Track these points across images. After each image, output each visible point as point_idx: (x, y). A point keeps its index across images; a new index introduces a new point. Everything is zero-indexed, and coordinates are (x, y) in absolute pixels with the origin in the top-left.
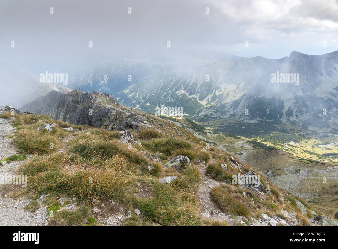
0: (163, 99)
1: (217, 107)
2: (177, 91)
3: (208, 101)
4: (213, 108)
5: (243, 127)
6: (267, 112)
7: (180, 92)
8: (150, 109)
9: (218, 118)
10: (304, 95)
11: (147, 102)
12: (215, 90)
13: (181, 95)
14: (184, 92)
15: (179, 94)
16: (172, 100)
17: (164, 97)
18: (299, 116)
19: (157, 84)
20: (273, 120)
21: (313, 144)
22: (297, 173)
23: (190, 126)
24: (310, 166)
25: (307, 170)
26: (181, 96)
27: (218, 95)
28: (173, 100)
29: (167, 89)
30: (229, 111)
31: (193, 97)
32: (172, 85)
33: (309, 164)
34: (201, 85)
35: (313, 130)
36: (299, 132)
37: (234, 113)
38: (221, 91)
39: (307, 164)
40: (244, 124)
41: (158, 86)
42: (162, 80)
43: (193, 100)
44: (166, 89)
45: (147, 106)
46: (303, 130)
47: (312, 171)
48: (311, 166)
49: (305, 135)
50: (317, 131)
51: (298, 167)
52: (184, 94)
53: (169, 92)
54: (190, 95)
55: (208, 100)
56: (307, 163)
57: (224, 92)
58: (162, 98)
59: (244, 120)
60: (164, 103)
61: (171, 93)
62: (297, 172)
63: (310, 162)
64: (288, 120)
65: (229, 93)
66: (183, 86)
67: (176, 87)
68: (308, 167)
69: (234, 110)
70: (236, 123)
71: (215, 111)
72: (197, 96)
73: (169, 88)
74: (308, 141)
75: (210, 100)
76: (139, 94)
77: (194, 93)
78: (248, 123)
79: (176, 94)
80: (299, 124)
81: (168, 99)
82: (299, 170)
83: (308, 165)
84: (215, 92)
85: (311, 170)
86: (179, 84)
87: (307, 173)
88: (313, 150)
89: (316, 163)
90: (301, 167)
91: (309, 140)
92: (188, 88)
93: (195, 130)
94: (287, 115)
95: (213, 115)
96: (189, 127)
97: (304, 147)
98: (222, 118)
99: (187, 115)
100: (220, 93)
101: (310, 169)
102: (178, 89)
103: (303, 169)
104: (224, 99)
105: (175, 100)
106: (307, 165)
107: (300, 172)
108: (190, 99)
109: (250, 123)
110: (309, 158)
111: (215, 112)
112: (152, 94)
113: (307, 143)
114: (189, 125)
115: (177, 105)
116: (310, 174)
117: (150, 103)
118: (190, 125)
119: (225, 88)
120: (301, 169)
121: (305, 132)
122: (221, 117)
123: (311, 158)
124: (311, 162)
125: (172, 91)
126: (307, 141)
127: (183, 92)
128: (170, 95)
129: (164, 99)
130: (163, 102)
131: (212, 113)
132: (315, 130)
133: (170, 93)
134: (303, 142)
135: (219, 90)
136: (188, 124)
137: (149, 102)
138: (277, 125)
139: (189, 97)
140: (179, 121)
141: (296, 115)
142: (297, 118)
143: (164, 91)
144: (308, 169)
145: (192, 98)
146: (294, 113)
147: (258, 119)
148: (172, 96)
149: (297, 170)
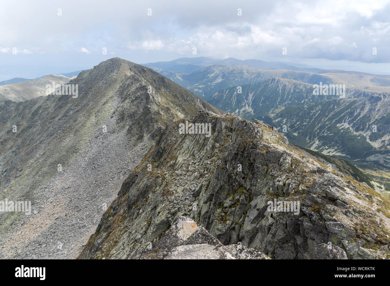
0: (316, 131)
2: (338, 124)
7: (343, 125)
8: (298, 140)
11: (295, 132)
13: (342, 129)
14: (349, 126)
15: (341, 128)
16: (329, 133)
17: (318, 129)
19: (312, 111)
23: (351, 172)
26: (342, 131)
28: (330, 135)
29: (325, 119)
31: (361, 134)
32: (333, 115)
41: (312, 113)
42: (319, 108)
43: (359, 138)
44: (323, 119)
45: (295, 136)
52: (348, 128)
53: (327, 123)
54: (357, 130)
58: (316, 129)
60: (318, 135)
61: (329, 126)
66: (348, 119)
67: (337, 118)
73: (327, 119)
76: (286, 121)
77: (363, 130)
79: (336, 127)
81: (324, 131)
86: (342, 115)
92: (355, 122)
93: (357, 179)
96: (349, 173)
99: (348, 156)
102: (340, 121)
105: (333, 134)
108: (356, 136)
112: (303, 123)
114: (349, 171)
115: (335, 142)
117: (299, 133)
118: (351, 170)
125: (331, 122)
127: (346, 125)
128: (326, 127)
129: (318, 131)
130: (316, 135)
133: (327, 125)
136: (348, 169)
137: (297, 132)
139: (355, 133)
140: (335, 162)
143: (320, 121)
145: (359, 135)
148: (329, 129)
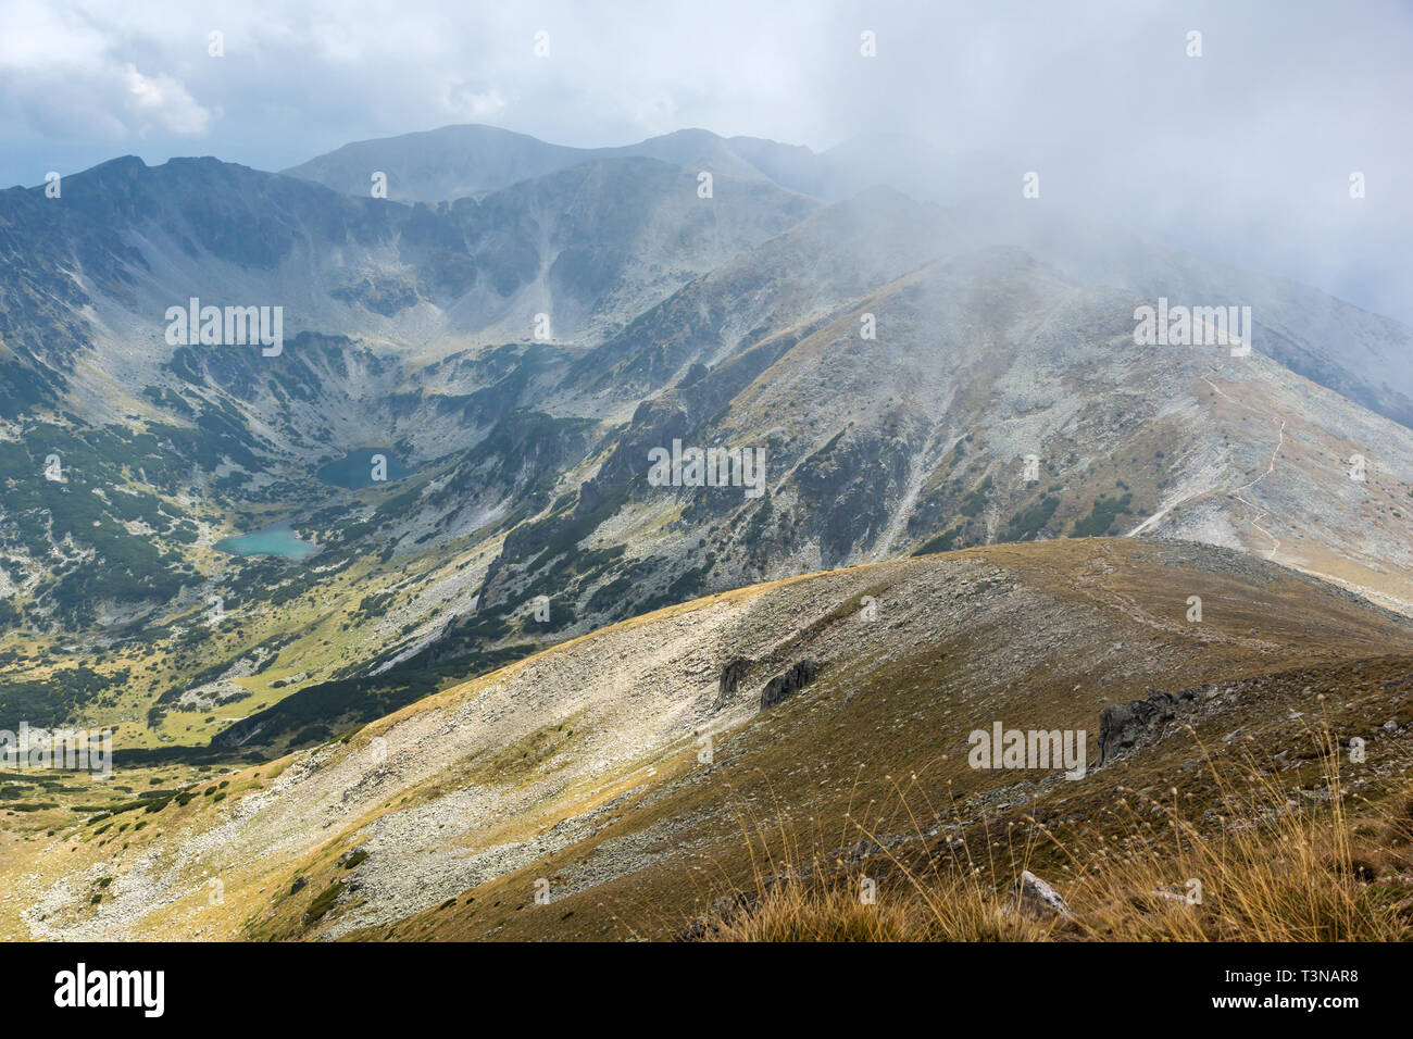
21: (150, 703)
22: (100, 907)
24: (158, 835)
25: (144, 860)
33: (145, 823)
35: (125, 621)
36: (53, 657)
39: (138, 828)
46: (72, 642)
47: (173, 857)
48: (160, 830)
49: (89, 666)
50: (146, 620)
51: (98, 870)
56: (134, 823)
62: (97, 900)
63: (148, 811)
68: (144, 843)
74: (120, 693)
82: (105, 883)
83: (145, 830)
85: (165, 855)
87: (151, 877)
88: (159, 733)
89: (182, 804)
90: (110, 859)
91: (122, 688)
101: (160, 850)
103: (123, 868)
106: (137, 835)
107: (114, 889)
110: (149, 789)
113: (114, 705)
116: (166, 877)
120: (113, 870)
121: (87, 648)
123: (157, 787)
124: (157, 811)
126: (110, 694)
132: (135, 618)
134: (91, 710)
144: (150, 851)
149: (97, 887)
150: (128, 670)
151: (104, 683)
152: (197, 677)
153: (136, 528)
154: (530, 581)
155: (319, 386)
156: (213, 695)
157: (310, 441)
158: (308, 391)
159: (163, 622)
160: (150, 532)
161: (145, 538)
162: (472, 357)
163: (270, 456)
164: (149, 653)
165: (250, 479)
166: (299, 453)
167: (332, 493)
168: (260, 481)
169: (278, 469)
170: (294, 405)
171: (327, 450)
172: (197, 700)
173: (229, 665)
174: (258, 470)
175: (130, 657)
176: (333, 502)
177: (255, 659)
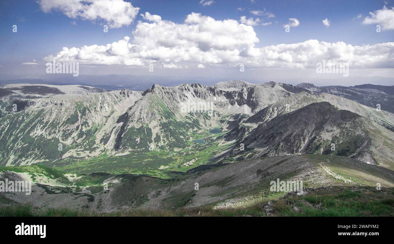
1: (84, 144)
3: (73, 140)
4: (80, 147)
5: (115, 162)
6: (138, 141)
9: (87, 158)
10: (167, 121)
12: (82, 127)
18: (166, 140)
20: (144, 148)
21: (179, 164)
27: (85, 131)
30: (99, 147)
34: (64, 122)
35: (178, 151)
36: (167, 155)
37: (105, 149)
38: (89, 126)
40: (116, 159)
46: (170, 153)
49: (172, 157)
50: (181, 151)
55: (73, 138)
57: (92, 128)
59: (116, 154)
64: (157, 146)
65: (98, 128)
69: (105, 145)
70: (108, 158)
71: (83, 149)
72: (60, 136)
75: (76, 138)
78: (120, 157)
80: (167, 148)
84: (82, 129)
88: (180, 169)
94: (155, 142)
95: (81, 155)
97: (173, 169)
98: (91, 157)
100: (87, 129)
104: (93, 134)
109: (122, 156)
111: (82, 151)
119: (93, 123)
121: (172, 154)
122: (90, 155)
126: (174, 162)
131: (79, 152)
134: (171, 164)
135: (86, 125)
138: (148, 153)
141: (163, 140)
142: (164, 143)
146: (162, 139)
147: (130, 149)
150: (177, 159)
151: (174, 160)
152: (187, 161)
153: (182, 137)
154: (238, 152)
155: (210, 118)
156: (189, 164)
157: (209, 126)
158: (209, 119)
159: (183, 152)
160: (183, 138)
161: (182, 138)
162: (234, 115)
163: (202, 128)
164: (180, 156)
165: (199, 131)
166: (206, 128)
167: (210, 134)
168: (200, 131)
169: (203, 130)
170: (207, 120)
171: (210, 128)
172: (186, 165)
173: (192, 160)
174: (200, 130)
175: (178, 157)
176: (210, 136)
177: (195, 159)
